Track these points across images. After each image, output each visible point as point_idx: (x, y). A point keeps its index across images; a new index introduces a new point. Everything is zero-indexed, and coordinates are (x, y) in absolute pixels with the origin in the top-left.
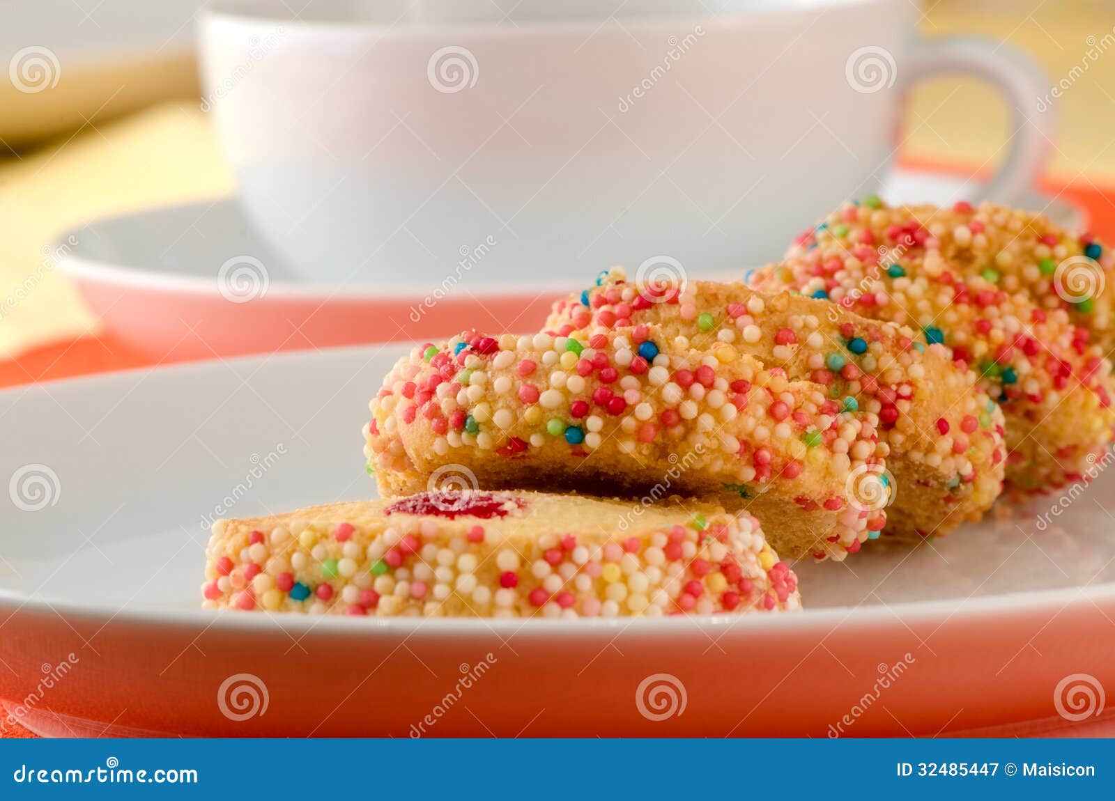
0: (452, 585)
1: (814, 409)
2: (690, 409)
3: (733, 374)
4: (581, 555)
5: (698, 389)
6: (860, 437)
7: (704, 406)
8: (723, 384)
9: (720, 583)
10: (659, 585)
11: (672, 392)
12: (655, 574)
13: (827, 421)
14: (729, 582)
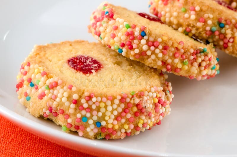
0: (61, 99)
1: (189, 54)
2: (149, 53)
3: (166, 44)
4: (94, 99)
5: (152, 48)
6: (203, 61)
7: (153, 53)
8: (161, 47)
9: (135, 109)
10: (116, 109)
11: (145, 48)
12: (115, 106)
13: (192, 57)
14: (138, 109)
